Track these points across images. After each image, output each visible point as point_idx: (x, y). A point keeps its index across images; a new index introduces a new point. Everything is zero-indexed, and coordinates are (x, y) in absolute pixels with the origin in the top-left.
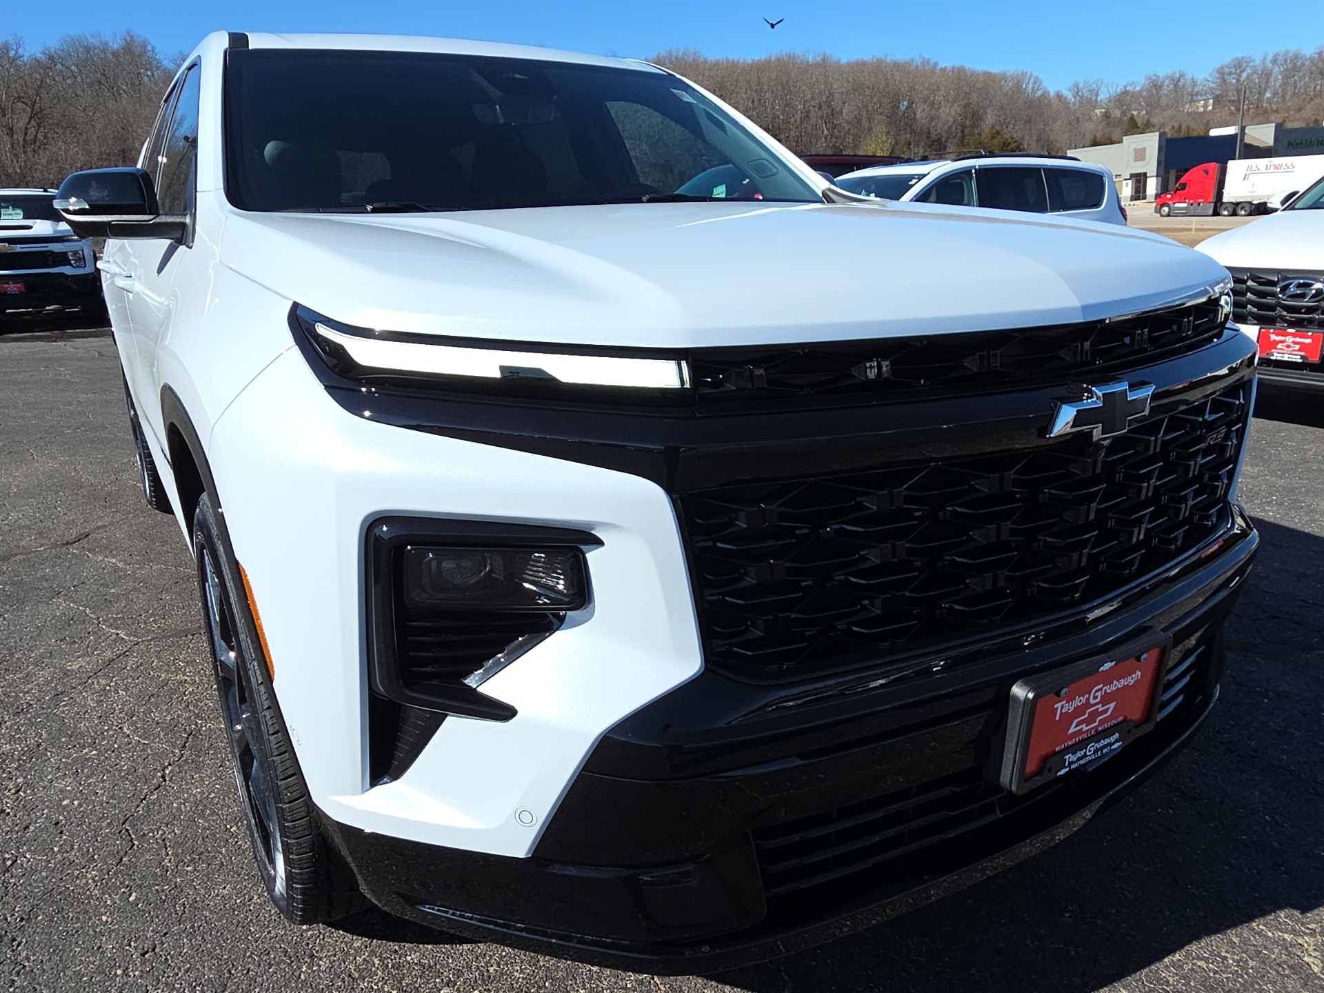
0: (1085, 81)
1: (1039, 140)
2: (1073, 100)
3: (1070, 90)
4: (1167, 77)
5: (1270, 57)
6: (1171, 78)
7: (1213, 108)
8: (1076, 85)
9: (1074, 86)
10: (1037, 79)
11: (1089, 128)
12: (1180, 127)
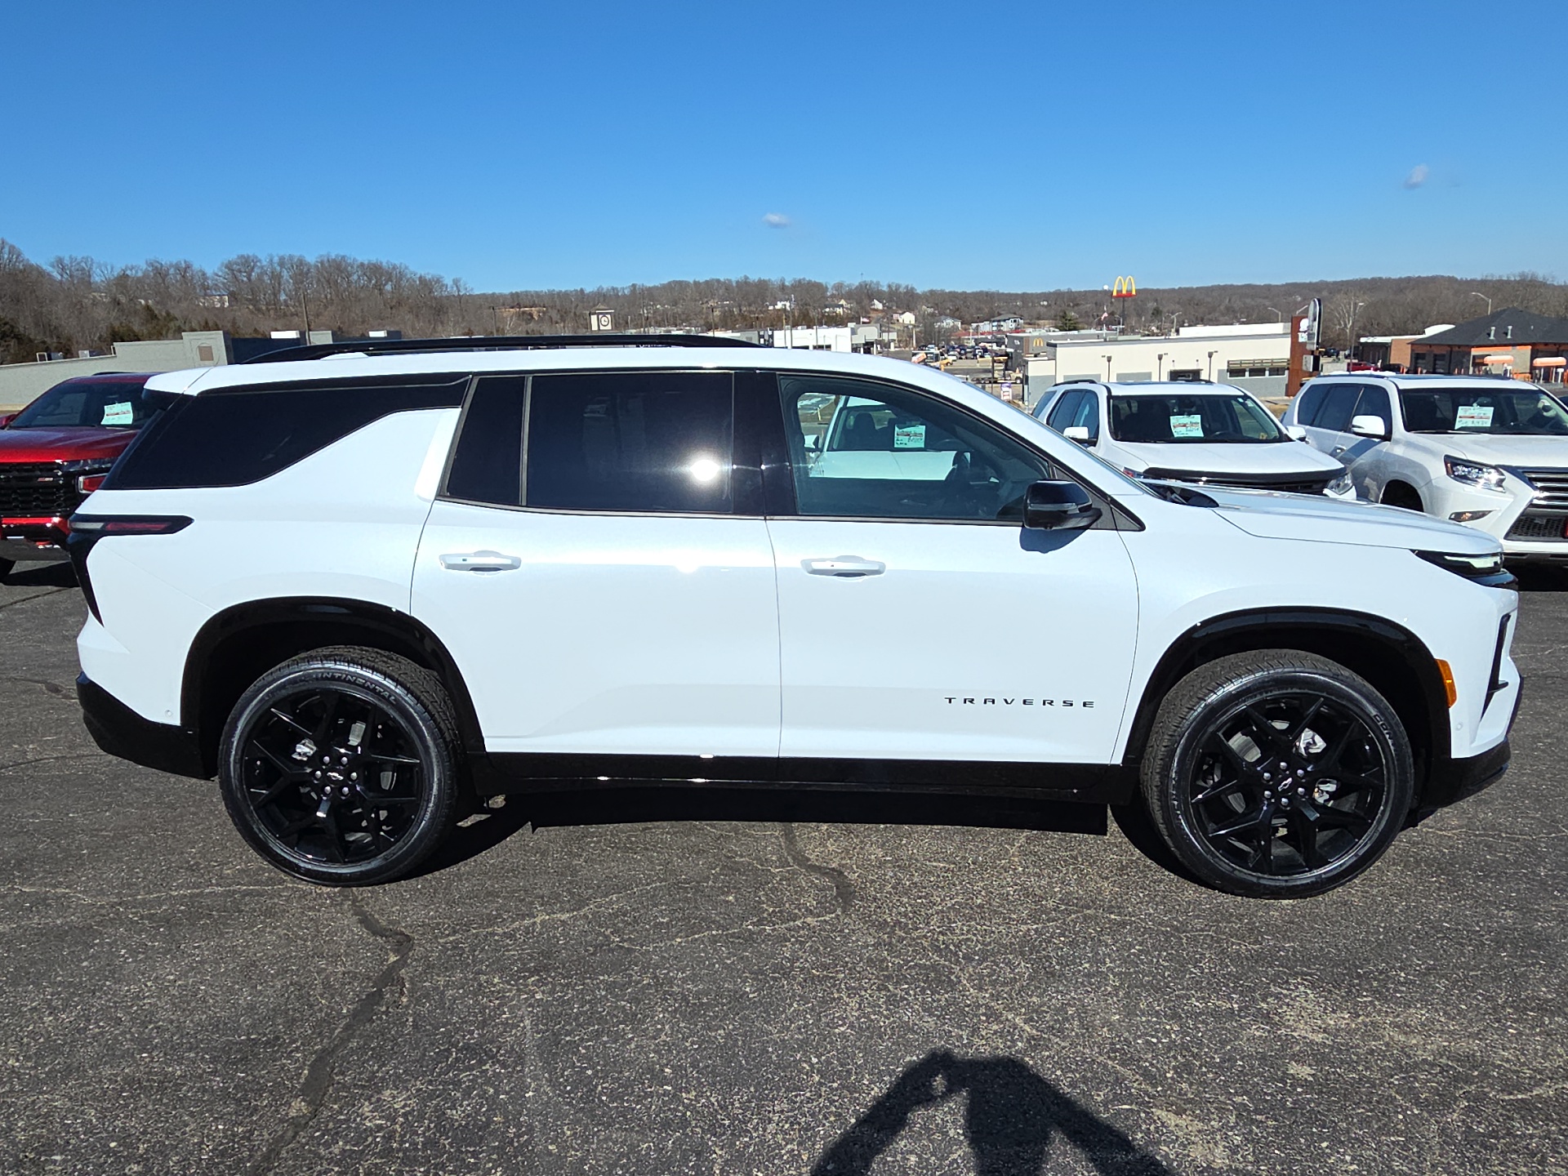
0: (70, 257)
2: (59, 277)
3: (53, 267)
4: (171, 265)
6: (177, 267)
7: (230, 305)
8: (60, 261)
9: (57, 261)
10: (12, 249)
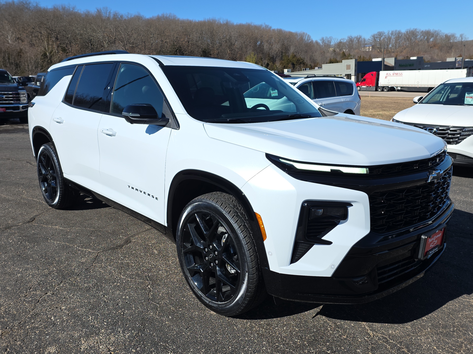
0: (326, 37)
1: (310, 59)
2: (322, 44)
3: (321, 41)
4: (355, 37)
5: (390, 32)
6: (357, 38)
7: (372, 50)
8: (323, 39)
9: (322, 39)
10: (308, 35)
11: (329, 56)
12: (360, 57)
